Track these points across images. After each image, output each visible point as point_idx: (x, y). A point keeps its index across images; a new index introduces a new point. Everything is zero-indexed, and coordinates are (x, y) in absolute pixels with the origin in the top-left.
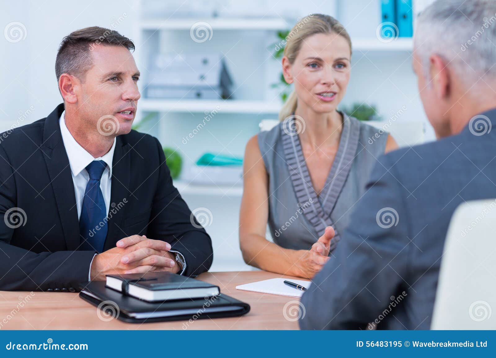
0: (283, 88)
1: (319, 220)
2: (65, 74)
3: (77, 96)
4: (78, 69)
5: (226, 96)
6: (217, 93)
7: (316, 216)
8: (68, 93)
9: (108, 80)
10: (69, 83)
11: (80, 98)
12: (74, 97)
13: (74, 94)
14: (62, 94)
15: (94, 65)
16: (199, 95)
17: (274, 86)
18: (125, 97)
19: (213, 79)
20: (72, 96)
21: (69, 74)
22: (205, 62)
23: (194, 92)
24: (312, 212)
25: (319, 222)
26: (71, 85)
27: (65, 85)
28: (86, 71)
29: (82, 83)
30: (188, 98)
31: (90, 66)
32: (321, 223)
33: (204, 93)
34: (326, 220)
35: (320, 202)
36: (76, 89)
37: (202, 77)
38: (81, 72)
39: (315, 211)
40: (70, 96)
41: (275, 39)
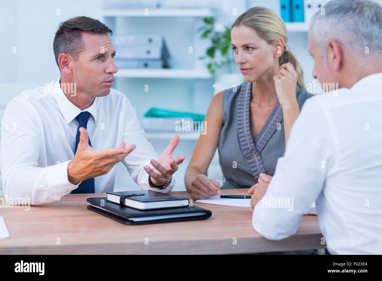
0: (208, 60)
1: (252, 155)
2: (62, 54)
3: (72, 70)
4: (73, 51)
5: (166, 66)
6: (160, 63)
7: (251, 152)
8: (65, 67)
9: (95, 59)
10: (66, 60)
11: (74, 71)
12: (70, 70)
13: (69, 68)
14: (60, 67)
15: (85, 49)
16: (146, 65)
17: (202, 58)
18: (107, 71)
19: (156, 53)
20: (69, 69)
21: (66, 54)
22: (150, 41)
23: (142, 63)
24: (248, 149)
25: (252, 157)
26: (67, 61)
27: (63, 61)
28: (79, 53)
29: (76, 61)
30: (138, 67)
31: (83, 50)
32: (254, 157)
33: (150, 63)
34: (257, 156)
35: (254, 142)
36: (71, 64)
37: (148, 52)
38: (75, 53)
39: (250, 148)
40: (67, 69)
41: (202, 24)
